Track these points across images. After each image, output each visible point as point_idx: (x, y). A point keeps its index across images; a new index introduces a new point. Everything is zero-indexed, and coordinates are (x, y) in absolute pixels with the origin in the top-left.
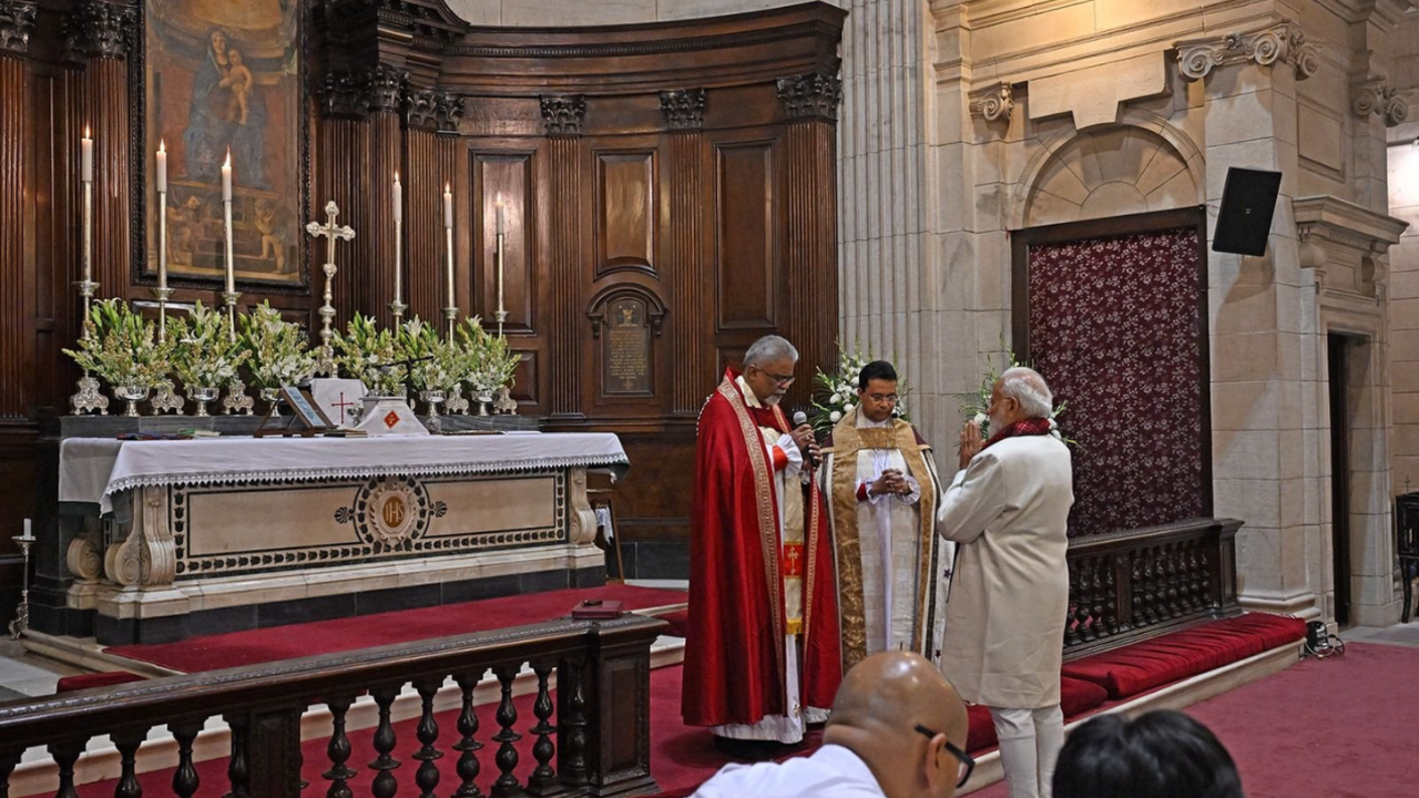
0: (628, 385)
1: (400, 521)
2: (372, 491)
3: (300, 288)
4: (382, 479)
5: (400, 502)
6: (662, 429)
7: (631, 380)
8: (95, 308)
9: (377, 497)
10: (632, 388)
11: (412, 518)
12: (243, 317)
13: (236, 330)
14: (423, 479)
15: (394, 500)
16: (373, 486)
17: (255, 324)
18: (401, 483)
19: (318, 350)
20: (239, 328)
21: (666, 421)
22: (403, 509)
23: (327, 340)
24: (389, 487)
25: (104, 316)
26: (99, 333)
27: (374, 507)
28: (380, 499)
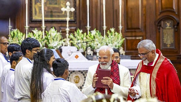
0: (169, 46)
1: (78, 82)
2: (71, 74)
3: (73, 21)
4: (74, 71)
5: (78, 77)
6: (176, 59)
7: (170, 44)
8: (12, 32)
9: (72, 76)
10: (170, 46)
11: (82, 81)
12: (47, 32)
13: (45, 35)
14: (85, 72)
15: (77, 77)
16: (71, 73)
17: (49, 33)
18: (79, 73)
19: (65, 39)
20: (46, 35)
21: (176, 57)
22: (79, 79)
23: (67, 37)
24: (75, 73)
25: (14, 33)
26: (12, 37)
27: (71, 78)
28: (73, 76)
